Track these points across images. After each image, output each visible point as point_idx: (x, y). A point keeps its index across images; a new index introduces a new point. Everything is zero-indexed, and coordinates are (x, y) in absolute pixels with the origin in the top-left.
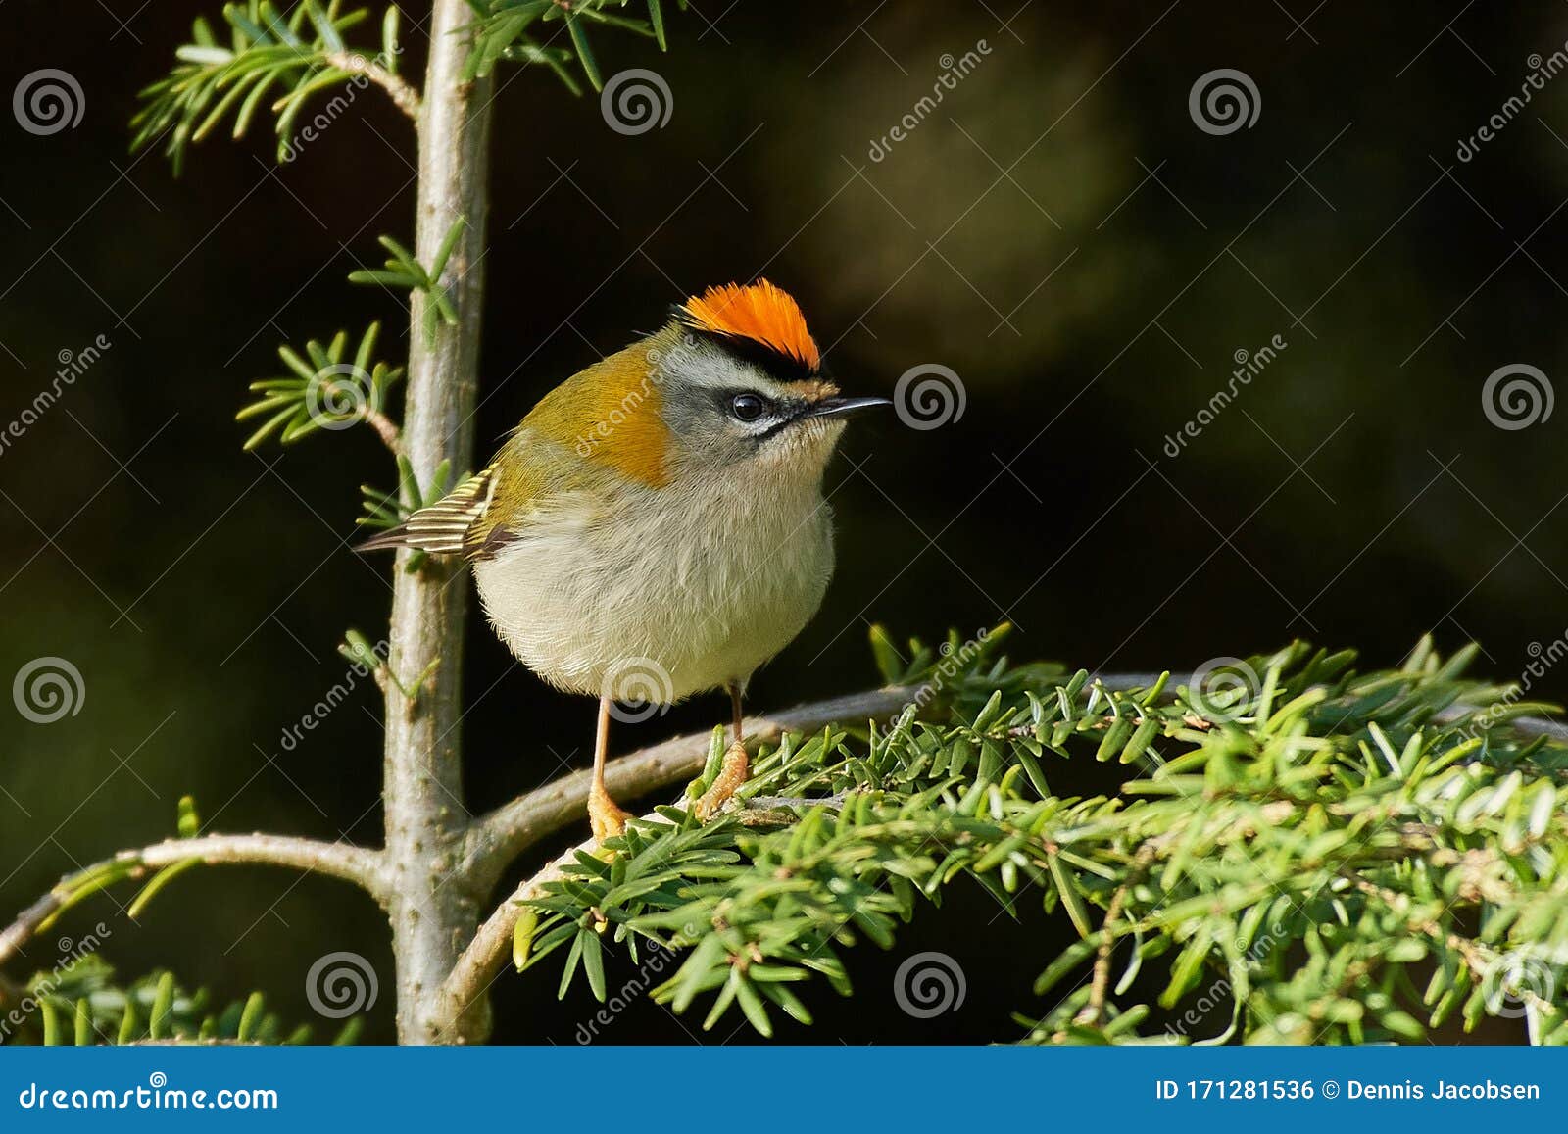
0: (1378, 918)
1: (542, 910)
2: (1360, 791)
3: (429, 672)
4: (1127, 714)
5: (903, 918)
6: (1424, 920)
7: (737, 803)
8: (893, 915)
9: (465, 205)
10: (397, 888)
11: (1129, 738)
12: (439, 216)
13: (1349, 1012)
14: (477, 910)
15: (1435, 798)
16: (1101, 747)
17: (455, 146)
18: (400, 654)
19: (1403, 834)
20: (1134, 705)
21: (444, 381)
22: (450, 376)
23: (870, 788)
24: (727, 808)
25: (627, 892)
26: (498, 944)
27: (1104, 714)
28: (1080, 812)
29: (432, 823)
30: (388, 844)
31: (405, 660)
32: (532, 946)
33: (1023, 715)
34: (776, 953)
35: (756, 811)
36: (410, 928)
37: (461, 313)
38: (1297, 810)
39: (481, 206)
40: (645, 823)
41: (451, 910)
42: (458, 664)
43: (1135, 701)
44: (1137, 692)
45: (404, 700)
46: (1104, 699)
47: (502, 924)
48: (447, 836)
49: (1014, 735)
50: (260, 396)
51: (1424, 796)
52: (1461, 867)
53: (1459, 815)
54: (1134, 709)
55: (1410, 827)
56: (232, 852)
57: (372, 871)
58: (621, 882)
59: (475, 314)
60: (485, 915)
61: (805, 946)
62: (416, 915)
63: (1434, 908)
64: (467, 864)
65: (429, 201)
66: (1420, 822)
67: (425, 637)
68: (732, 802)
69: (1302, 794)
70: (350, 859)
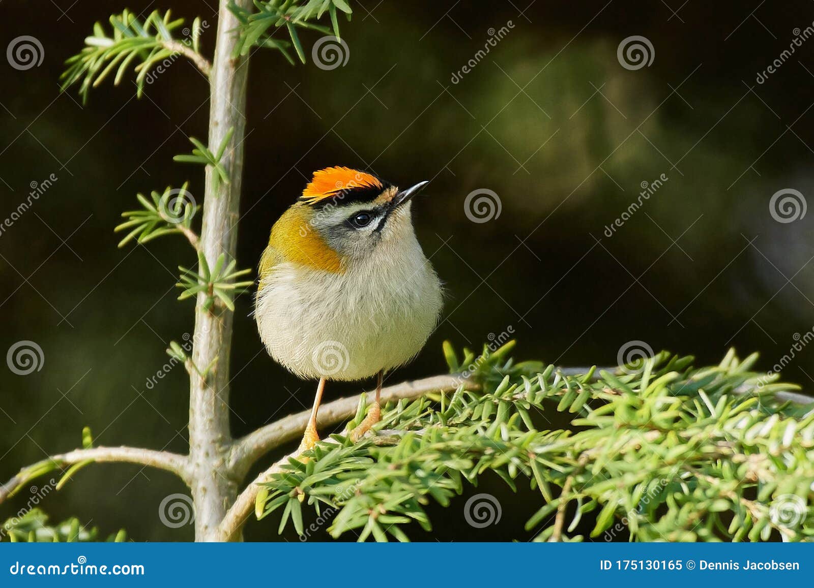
0: (704, 490)
1: (270, 488)
2: (694, 425)
3: (213, 364)
4: (574, 387)
5: (458, 492)
6: (728, 491)
7: (372, 433)
8: (453, 490)
9: (234, 122)
10: (196, 475)
11: (575, 400)
12: (220, 127)
13: (689, 537)
14: (236, 487)
15: (734, 428)
16: (560, 404)
17: (229, 90)
18: (198, 354)
19: (717, 446)
20: (578, 383)
21: (222, 212)
22: (226, 210)
23: (441, 426)
24: (367, 435)
25: (315, 479)
26: (247, 506)
27: (562, 387)
28: (549, 438)
29: (214, 442)
30: (191, 452)
31: (201, 357)
32: (265, 507)
33: (520, 388)
34: (392, 509)
35: (382, 437)
36: (202, 496)
37: (231, 177)
38: (662, 434)
39: (242, 121)
40: (325, 444)
41: (224, 487)
42: (228, 359)
43: (578, 381)
44: (580, 376)
45: (200, 378)
46: (562, 380)
47: (250, 495)
48: (222, 449)
49: (515, 399)
50: (126, 219)
51: (728, 427)
52: (747, 463)
53: (746, 437)
54: (577, 385)
55: (720, 443)
56: (110, 456)
57: (182, 467)
58: (311, 474)
59: (238, 178)
60: (241, 489)
61: (407, 506)
62: (205, 490)
63: (733, 484)
64: (231, 464)
65: (215, 119)
66: (726, 440)
67: (211, 346)
68: (369, 432)
69: (664, 426)
70: (171, 460)
